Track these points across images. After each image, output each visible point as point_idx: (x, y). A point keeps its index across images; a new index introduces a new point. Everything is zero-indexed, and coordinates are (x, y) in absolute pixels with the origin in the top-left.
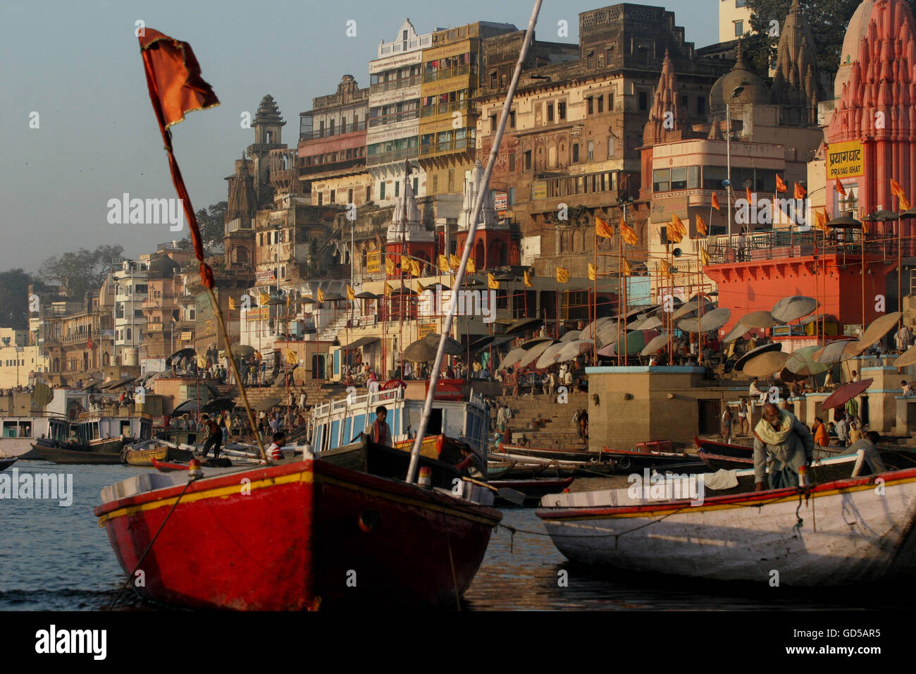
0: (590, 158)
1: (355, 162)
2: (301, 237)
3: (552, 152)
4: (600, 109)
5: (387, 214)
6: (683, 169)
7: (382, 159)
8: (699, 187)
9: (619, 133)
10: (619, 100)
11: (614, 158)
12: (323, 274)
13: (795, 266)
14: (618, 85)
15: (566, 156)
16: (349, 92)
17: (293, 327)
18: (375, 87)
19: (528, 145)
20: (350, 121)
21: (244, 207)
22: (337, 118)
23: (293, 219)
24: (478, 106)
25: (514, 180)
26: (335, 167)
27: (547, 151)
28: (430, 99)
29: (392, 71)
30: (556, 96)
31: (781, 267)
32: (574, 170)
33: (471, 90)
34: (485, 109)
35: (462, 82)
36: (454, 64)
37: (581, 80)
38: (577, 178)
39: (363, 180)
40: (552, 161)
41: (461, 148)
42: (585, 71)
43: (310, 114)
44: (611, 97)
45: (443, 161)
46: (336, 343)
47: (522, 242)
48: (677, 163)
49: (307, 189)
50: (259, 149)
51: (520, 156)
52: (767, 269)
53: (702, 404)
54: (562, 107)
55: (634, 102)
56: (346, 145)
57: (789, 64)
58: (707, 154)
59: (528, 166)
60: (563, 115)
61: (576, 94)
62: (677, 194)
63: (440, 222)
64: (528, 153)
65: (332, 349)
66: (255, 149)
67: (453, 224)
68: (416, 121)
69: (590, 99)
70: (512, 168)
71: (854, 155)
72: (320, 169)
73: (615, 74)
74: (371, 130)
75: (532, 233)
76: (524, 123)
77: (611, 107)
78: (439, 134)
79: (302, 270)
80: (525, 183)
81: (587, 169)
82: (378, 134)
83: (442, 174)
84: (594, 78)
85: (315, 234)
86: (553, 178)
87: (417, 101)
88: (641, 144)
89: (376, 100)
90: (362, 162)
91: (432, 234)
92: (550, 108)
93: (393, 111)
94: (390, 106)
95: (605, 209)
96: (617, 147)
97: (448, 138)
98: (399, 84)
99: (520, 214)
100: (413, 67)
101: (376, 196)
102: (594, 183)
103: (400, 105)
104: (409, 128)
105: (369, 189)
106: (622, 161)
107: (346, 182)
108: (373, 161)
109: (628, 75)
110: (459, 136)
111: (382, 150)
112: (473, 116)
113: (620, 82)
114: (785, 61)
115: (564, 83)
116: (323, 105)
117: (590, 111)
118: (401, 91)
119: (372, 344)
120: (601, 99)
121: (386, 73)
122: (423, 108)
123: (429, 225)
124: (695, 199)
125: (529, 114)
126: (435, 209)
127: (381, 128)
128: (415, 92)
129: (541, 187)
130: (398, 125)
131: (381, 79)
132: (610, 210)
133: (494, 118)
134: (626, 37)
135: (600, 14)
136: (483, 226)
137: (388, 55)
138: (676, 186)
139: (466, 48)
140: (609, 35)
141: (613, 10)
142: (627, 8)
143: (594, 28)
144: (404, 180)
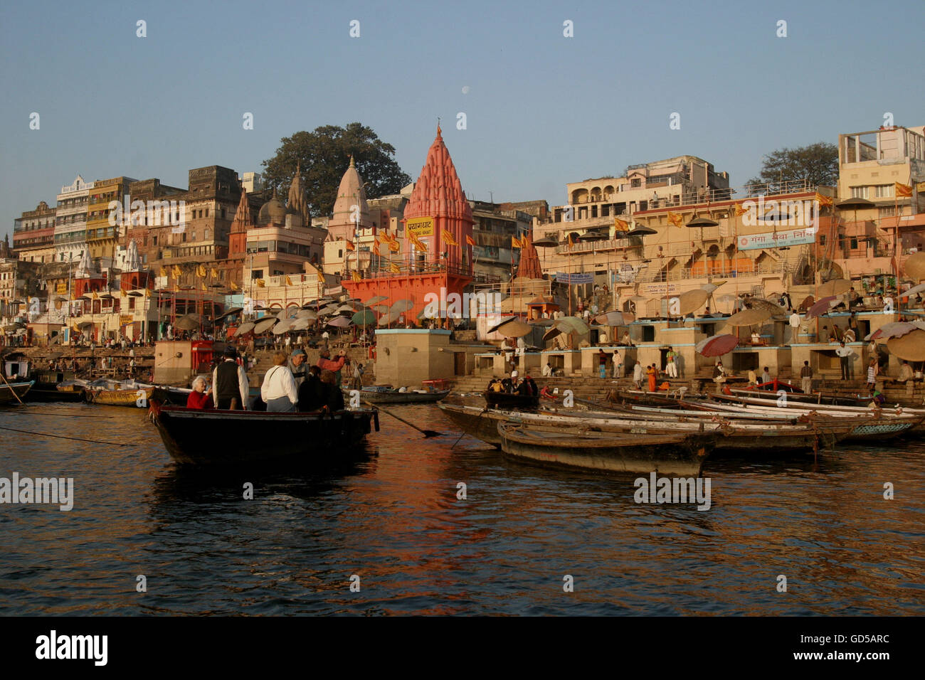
0: (194, 239)
1: (47, 242)
2: (20, 276)
3: (170, 237)
4: (201, 216)
5: (75, 265)
6: (265, 242)
7: (63, 241)
8: (275, 251)
9: (212, 228)
10: (212, 212)
11: (207, 240)
14: (212, 205)
15: (178, 239)
16: (44, 210)
18: (60, 207)
19: (156, 233)
20: (44, 223)
22: (36, 222)
25: (145, 251)
26: (34, 245)
27: (167, 237)
28: (93, 213)
29: (70, 200)
32: (183, 245)
36: (109, 196)
37: (189, 202)
38: (185, 248)
39: (51, 251)
40: (170, 241)
42: (191, 198)
43: (20, 220)
44: (207, 211)
45: (99, 242)
46: (65, 325)
47: (156, 279)
48: (261, 239)
49: (17, 255)
51: (150, 238)
55: (220, 214)
56: (42, 234)
57: (296, 200)
58: (279, 235)
59: (155, 243)
62: (261, 254)
63: (105, 269)
64: (156, 238)
65: (62, 328)
67: (114, 272)
68: (85, 223)
69: (194, 212)
70: (145, 244)
71: (427, 226)
72: (25, 246)
73: (210, 199)
74: (57, 228)
77: (207, 215)
78: (97, 229)
79: (21, 292)
81: (189, 245)
82: (61, 229)
83: (99, 249)
84: (197, 201)
85: (27, 275)
86: (174, 249)
87: (85, 214)
88: (230, 231)
89: (60, 213)
90: (51, 242)
91: (101, 275)
93: (70, 218)
94: (68, 216)
95: (208, 263)
96: (209, 234)
97: (102, 231)
98: (74, 206)
99: (155, 265)
100: (82, 198)
101: (58, 259)
102: (198, 251)
103: (74, 216)
104: (80, 226)
105: (54, 256)
106: (213, 241)
107: (41, 252)
108: (58, 242)
109: (218, 200)
110: (109, 231)
111: (64, 237)
113: (213, 203)
114: (294, 199)
116: (28, 216)
117: (194, 217)
118: (76, 209)
119: (88, 326)
120: (201, 212)
121: (66, 201)
122: (87, 218)
124: (273, 257)
126: (102, 263)
127: (63, 226)
128: (85, 209)
129: (166, 253)
130: (74, 225)
131: (63, 204)
132: (210, 264)
134: (217, 181)
135: (201, 170)
136: (137, 270)
137: (68, 192)
138: (260, 250)
139: (115, 188)
140: (206, 181)
141: (210, 169)
142: (218, 168)
143: (198, 177)
144: (76, 251)
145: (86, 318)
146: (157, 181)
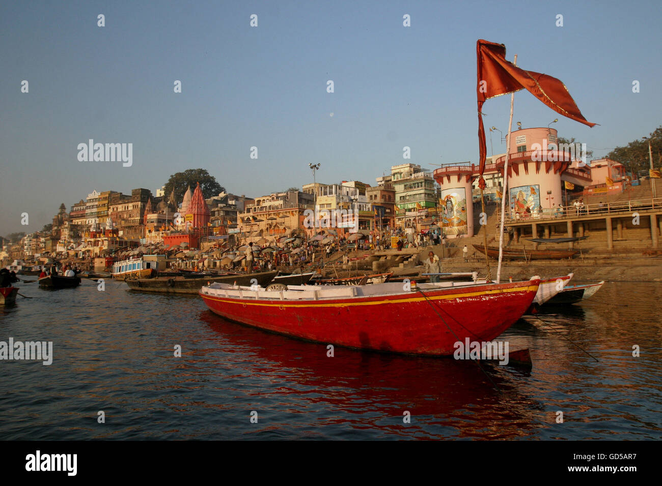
0: (133, 217)
1: (83, 216)
2: (71, 230)
3: (125, 215)
4: (136, 208)
5: (91, 226)
7: (89, 216)
9: (139, 212)
10: (139, 206)
12: (76, 237)
13: (180, 237)
14: (139, 203)
15: (128, 216)
16: (82, 203)
17: (69, 248)
18: (88, 202)
19: (120, 214)
20: (82, 208)
21: (58, 224)
22: (79, 208)
23: (70, 227)
24: (110, 206)
25: (117, 220)
26: (78, 217)
28: (99, 205)
30: (126, 205)
31: (177, 237)
32: (130, 219)
33: (108, 203)
34: (112, 207)
35: (107, 202)
36: (105, 199)
37: (132, 202)
39: (84, 220)
40: (125, 217)
41: (106, 214)
42: (133, 201)
43: (73, 207)
44: (138, 206)
45: (102, 217)
47: (119, 232)
48: (152, 218)
49: (72, 221)
50: (61, 213)
51: (118, 216)
52: (174, 237)
53: (167, 262)
54: (128, 207)
55: (142, 207)
56: (81, 213)
59: (120, 218)
60: (128, 208)
61: (131, 205)
62: (152, 224)
63: (101, 228)
65: (80, 252)
66: (60, 214)
67: (104, 229)
68: (96, 209)
69: (133, 206)
71: (191, 217)
72: (75, 217)
73: (139, 201)
74: (87, 210)
75: (121, 230)
76: (119, 210)
78: (101, 211)
79: (71, 237)
80: (119, 221)
81: (132, 219)
82: (88, 211)
83: (102, 219)
84: (134, 202)
85: (74, 230)
86: (126, 220)
87: (97, 205)
88: (144, 214)
89: (88, 205)
90: (84, 216)
91: (100, 230)
92: (125, 207)
93: (91, 207)
95: (136, 226)
96: (138, 215)
97: (103, 212)
98: (93, 201)
99: (119, 227)
100: (96, 199)
101: (87, 223)
102: (134, 221)
103: (93, 206)
104: (95, 210)
105: (86, 222)
106: (140, 217)
107: (80, 220)
109: (141, 202)
110: (105, 212)
111: (89, 214)
112: (109, 208)
113: (140, 203)
114: (171, 200)
115: (128, 203)
116: (76, 205)
117: (133, 208)
118: (93, 203)
119: (89, 251)
121: (90, 200)
122: (98, 207)
123: (99, 228)
124: (155, 225)
125: (120, 208)
126: (101, 226)
128: (97, 203)
129: (123, 222)
130: (92, 209)
133: (113, 209)
134: (141, 195)
135: (136, 190)
136: (111, 229)
137: (91, 196)
138: (152, 222)
139: (108, 195)
140: (138, 194)
141: (139, 189)
142: (142, 189)
143: (135, 192)
144: (93, 220)
145: (87, 248)
146: (121, 193)
